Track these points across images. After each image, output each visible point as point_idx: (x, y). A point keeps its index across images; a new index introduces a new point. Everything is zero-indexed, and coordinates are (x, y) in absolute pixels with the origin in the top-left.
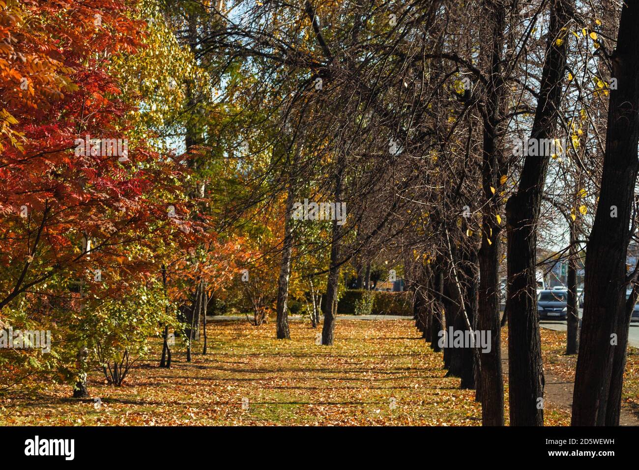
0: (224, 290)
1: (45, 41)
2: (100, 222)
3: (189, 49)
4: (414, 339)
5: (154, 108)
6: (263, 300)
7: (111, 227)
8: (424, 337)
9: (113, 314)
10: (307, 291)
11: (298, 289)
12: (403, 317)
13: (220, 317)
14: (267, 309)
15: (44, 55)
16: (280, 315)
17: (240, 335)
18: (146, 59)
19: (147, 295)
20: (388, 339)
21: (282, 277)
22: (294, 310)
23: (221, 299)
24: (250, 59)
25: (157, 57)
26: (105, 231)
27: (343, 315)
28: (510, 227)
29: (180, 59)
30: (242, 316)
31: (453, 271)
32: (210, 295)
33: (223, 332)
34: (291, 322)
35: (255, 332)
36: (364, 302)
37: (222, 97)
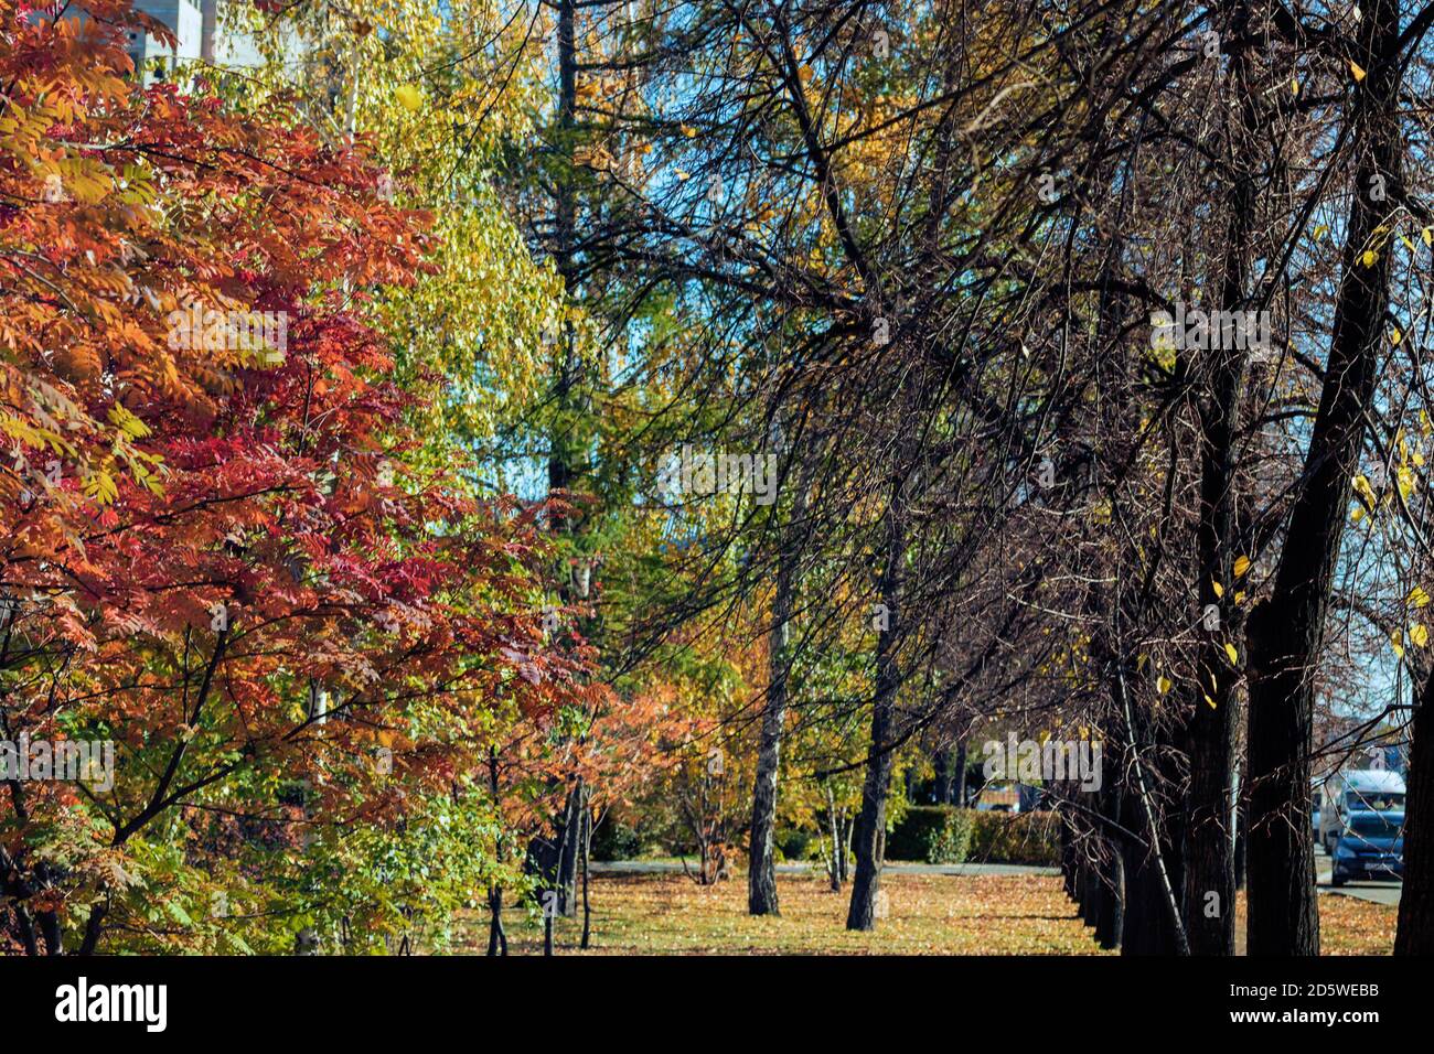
0: (629, 804)
1: (210, 257)
2: (342, 657)
3: (554, 268)
4: (1058, 918)
5: (473, 397)
6: (720, 827)
7: (367, 669)
8: (1081, 914)
9: (377, 857)
10: (820, 807)
11: (799, 804)
12: (1038, 870)
13: (624, 865)
14: (730, 847)
15: (208, 289)
16: (756, 861)
17: (666, 907)
18: (456, 288)
19: (452, 813)
20: (1000, 918)
21: (761, 776)
22: (792, 851)
23: (627, 824)
24: (694, 285)
25: (482, 283)
26: (352, 678)
27: (902, 864)
28: (1255, 672)
29: (532, 290)
30: (675, 863)
31: (1134, 768)
32: (596, 815)
33: (629, 898)
34: (781, 879)
35: (702, 900)
36: (949, 835)
37: (632, 371)
